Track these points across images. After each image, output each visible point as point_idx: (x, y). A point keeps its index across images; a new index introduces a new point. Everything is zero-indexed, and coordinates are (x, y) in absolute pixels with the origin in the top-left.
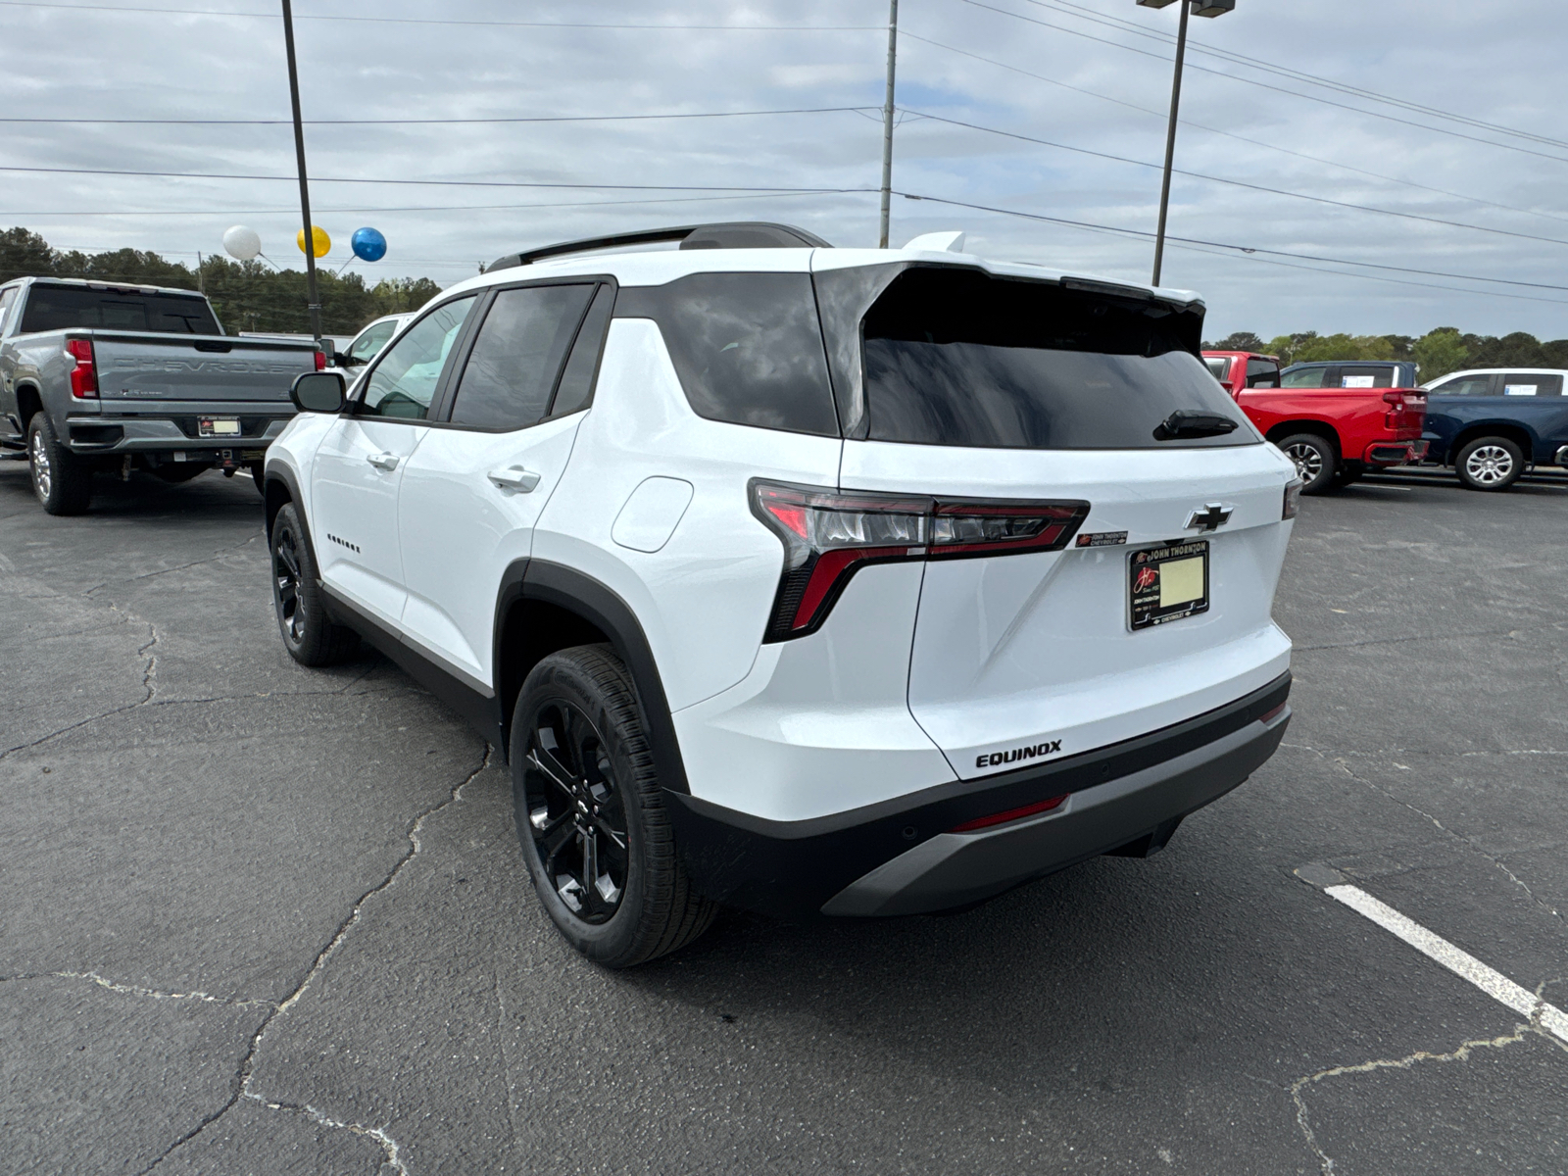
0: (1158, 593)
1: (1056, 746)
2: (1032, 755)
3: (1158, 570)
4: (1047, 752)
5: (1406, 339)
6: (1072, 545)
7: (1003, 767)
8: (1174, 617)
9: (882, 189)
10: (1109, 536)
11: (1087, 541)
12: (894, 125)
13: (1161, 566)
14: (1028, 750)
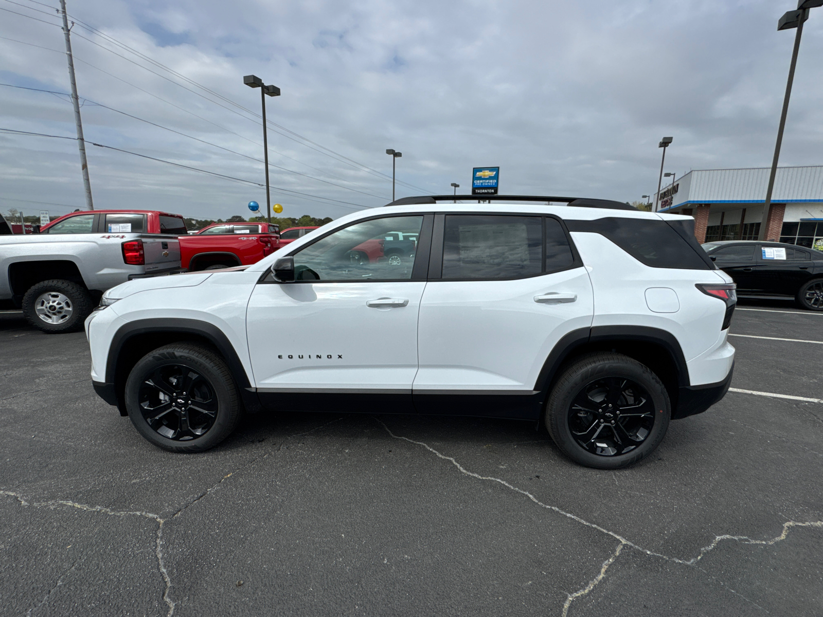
5: (295, 219)
9: (78, 139)
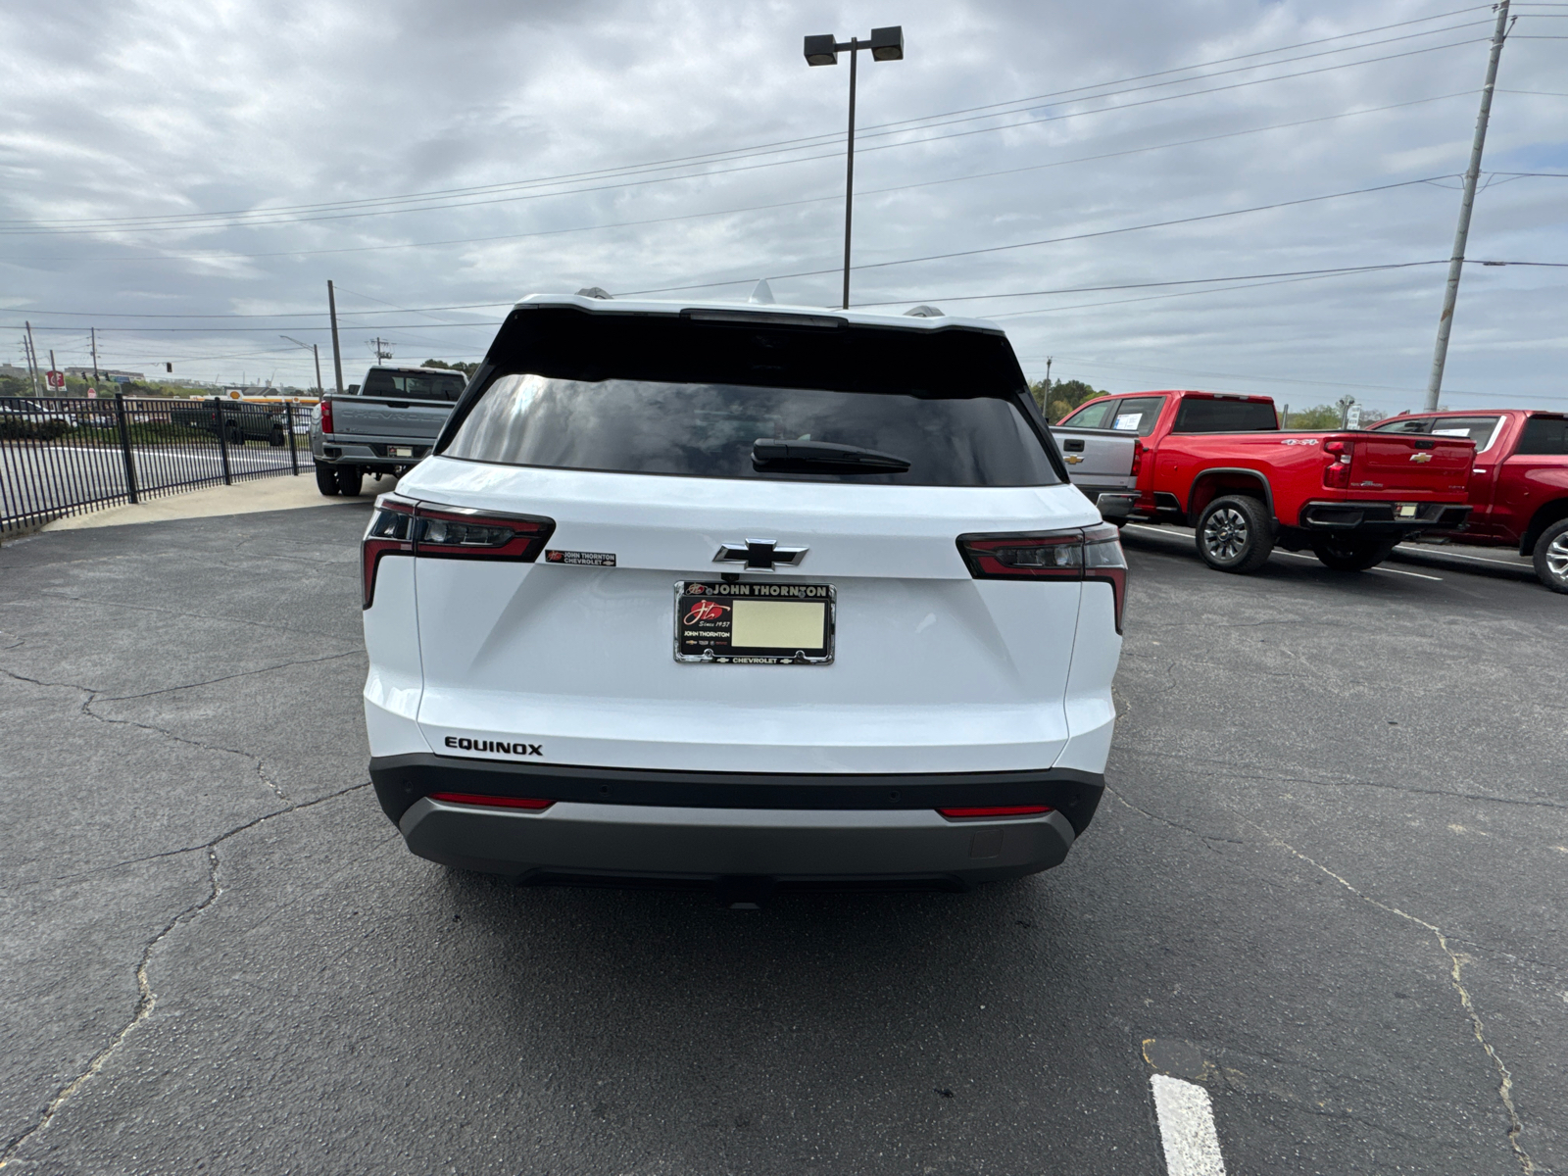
0: (729, 629)
1: (536, 750)
2: (507, 751)
3: (731, 606)
4: (524, 752)
6: (541, 558)
7: (472, 753)
8: (756, 660)
9: (1452, 259)
10: (587, 556)
11: (559, 557)
12: (1477, 191)
13: (736, 603)
14: (500, 745)
